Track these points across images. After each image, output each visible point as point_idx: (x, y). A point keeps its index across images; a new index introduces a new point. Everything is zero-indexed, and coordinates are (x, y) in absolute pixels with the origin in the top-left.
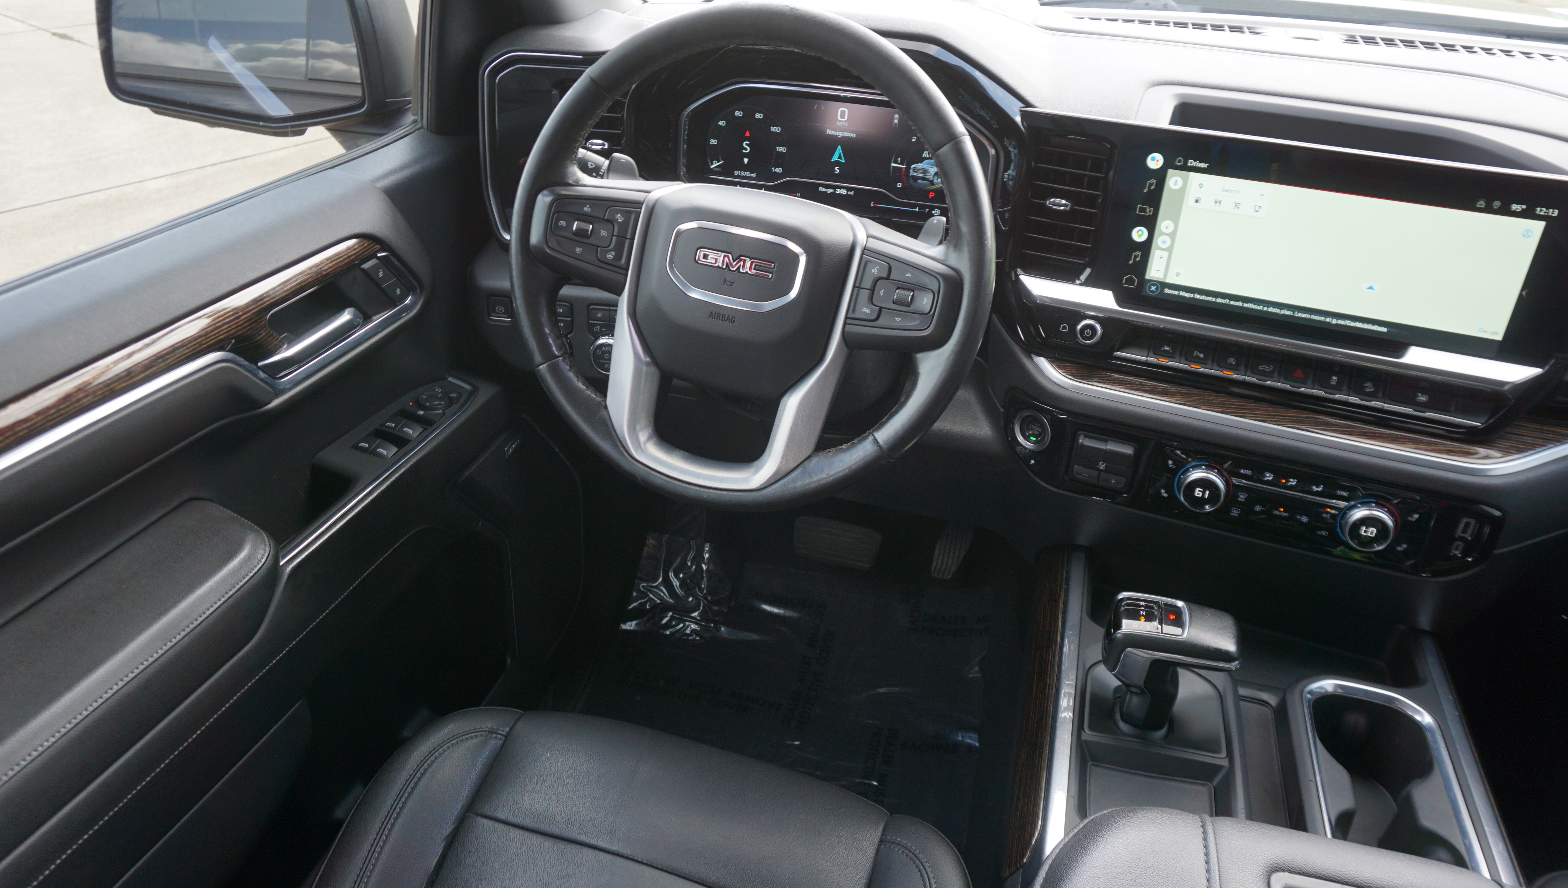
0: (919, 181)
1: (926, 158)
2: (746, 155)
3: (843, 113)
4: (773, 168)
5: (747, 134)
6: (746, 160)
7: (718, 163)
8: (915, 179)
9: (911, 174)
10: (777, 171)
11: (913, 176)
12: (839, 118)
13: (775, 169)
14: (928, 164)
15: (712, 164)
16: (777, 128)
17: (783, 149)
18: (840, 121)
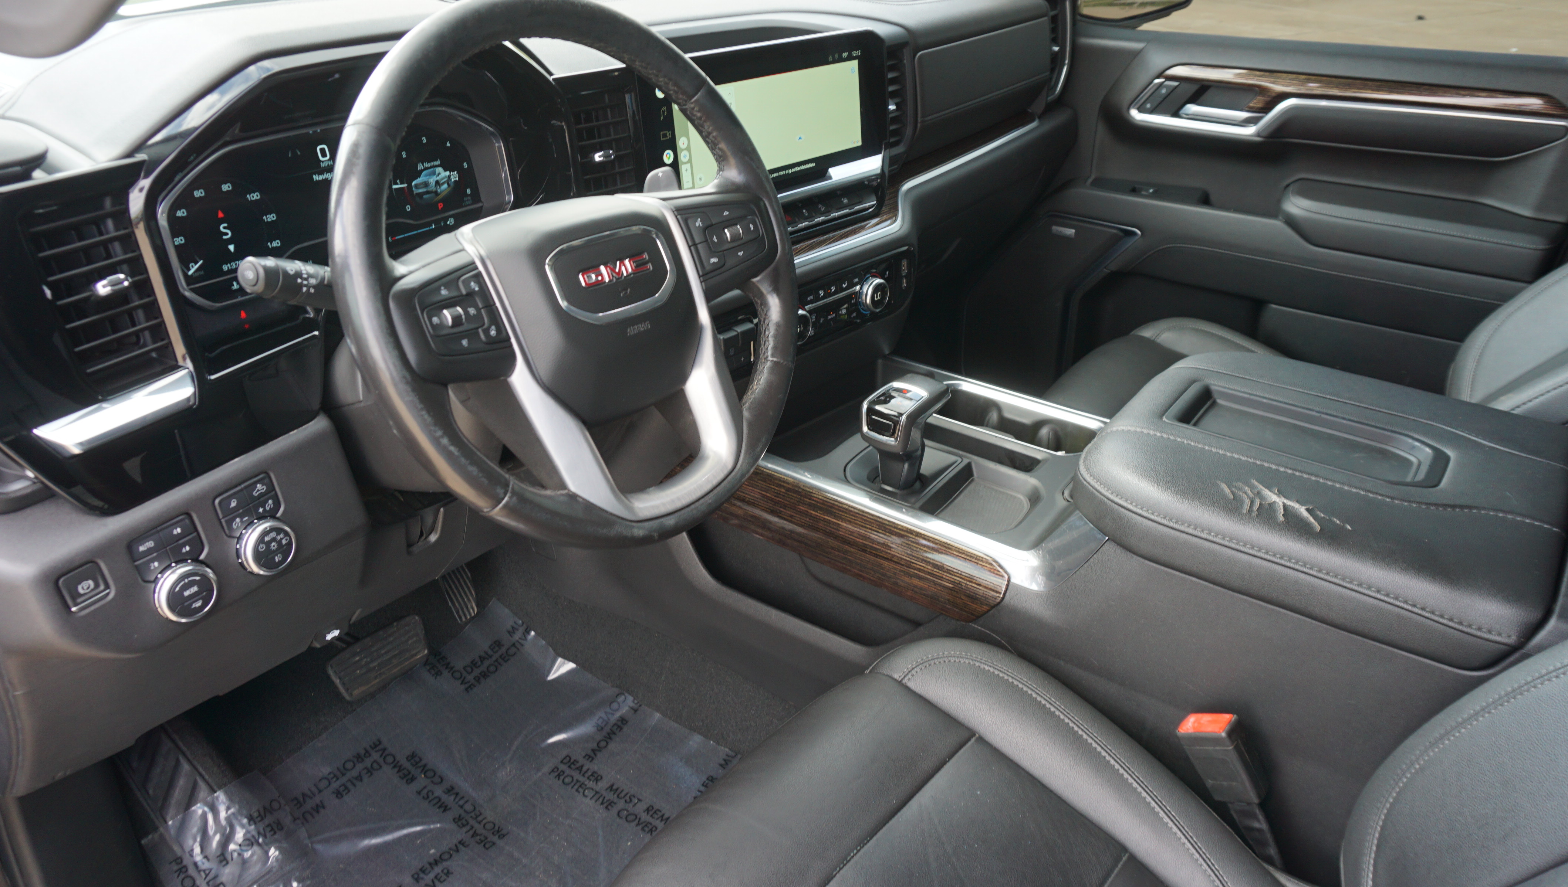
0: (425, 196)
1: (422, 171)
2: (229, 241)
3: (322, 150)
4: (269, 244)
5: (221, 215)
6: (231, 248)
7: (196, 264)
8: (420, 195)
9: (415, 192)
10: (275, 245)
11: (418, 194)
12: (321, 158)
13: (271, 244)
14: (426, 176)
15: (189, 270)
16: (255, 195)
17: (271, 217)
18: (323, 162)
